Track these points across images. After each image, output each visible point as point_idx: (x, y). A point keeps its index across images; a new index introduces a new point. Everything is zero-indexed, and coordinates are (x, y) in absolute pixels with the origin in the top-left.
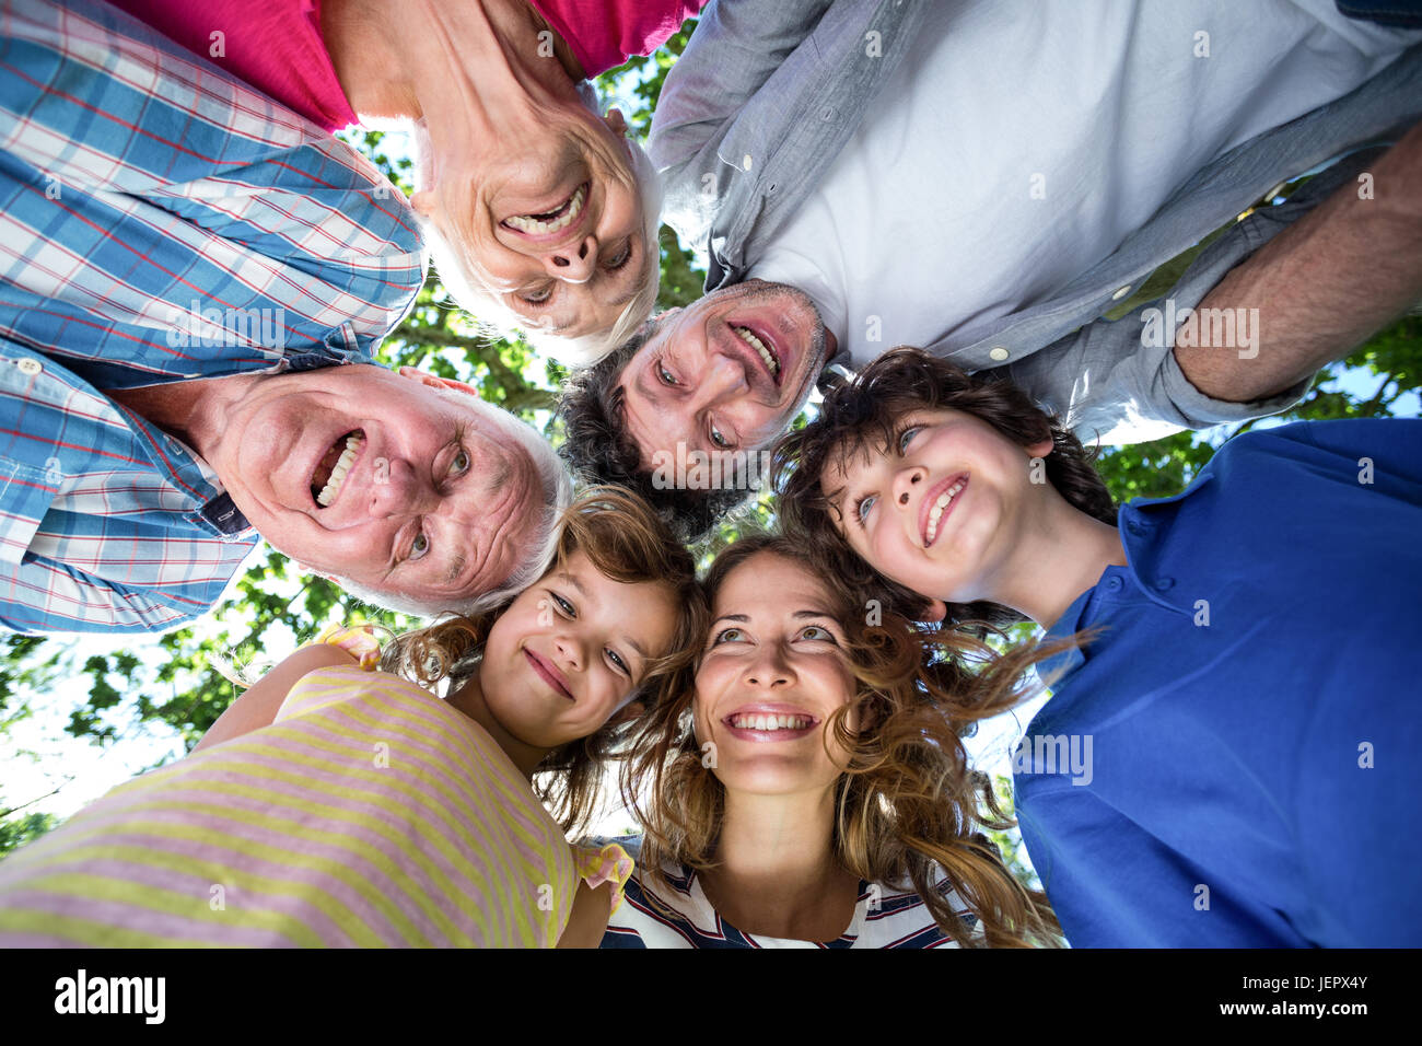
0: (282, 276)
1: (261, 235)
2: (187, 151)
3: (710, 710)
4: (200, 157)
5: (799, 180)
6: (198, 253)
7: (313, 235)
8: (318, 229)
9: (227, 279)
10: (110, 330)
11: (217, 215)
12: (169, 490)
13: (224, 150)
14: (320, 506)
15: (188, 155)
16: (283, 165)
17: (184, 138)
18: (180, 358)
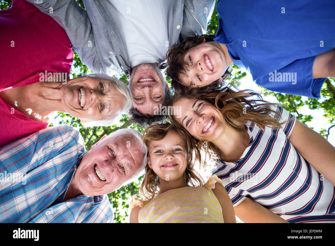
0: (61, 157)
1: (50, 154)
2: (25, 157)
3: (198, 134)
4: (28, 155)
5: (121, 46)
6: (46, 169)
7: (57, 145)
8: (56, 143)
9: (55, 167)
10: (50, 195)
11: (41, 159)
12: (87, 205)
13: (29, 150)
14: (105, 181)
15: (26, 157)
16: (39, 141)
17: (22, 156)
18: (64, 186)
